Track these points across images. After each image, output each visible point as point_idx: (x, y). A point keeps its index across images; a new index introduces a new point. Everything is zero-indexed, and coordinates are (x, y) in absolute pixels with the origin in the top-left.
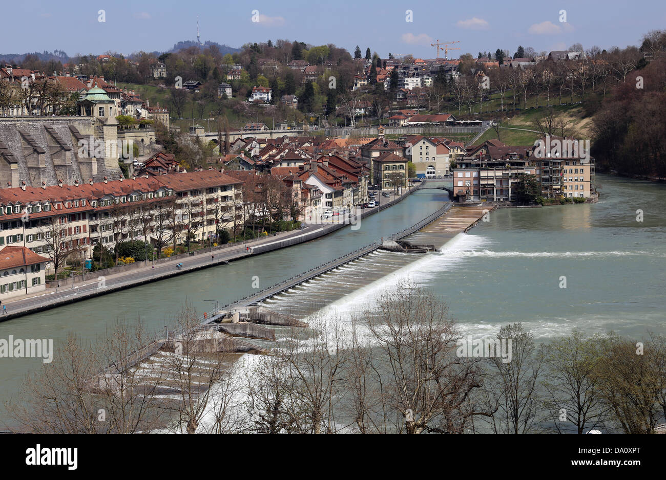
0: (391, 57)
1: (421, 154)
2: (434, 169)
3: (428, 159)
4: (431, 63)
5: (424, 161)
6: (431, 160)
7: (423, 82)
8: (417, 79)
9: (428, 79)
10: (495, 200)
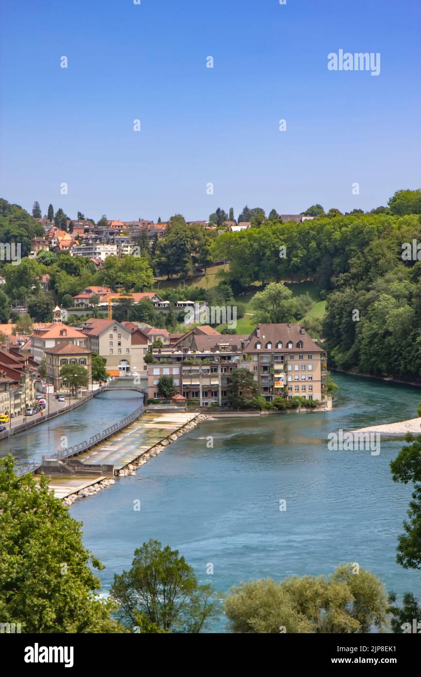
0: (81, 217)
1: (111, 343)
2: (128, 363)
3: (120, 350)
4: (131, 226)
5: (116, 352)
6: (124, 352)
7: (120, 251)
8: (112, 247)
9: (127, 247)
10: (201, 405)
